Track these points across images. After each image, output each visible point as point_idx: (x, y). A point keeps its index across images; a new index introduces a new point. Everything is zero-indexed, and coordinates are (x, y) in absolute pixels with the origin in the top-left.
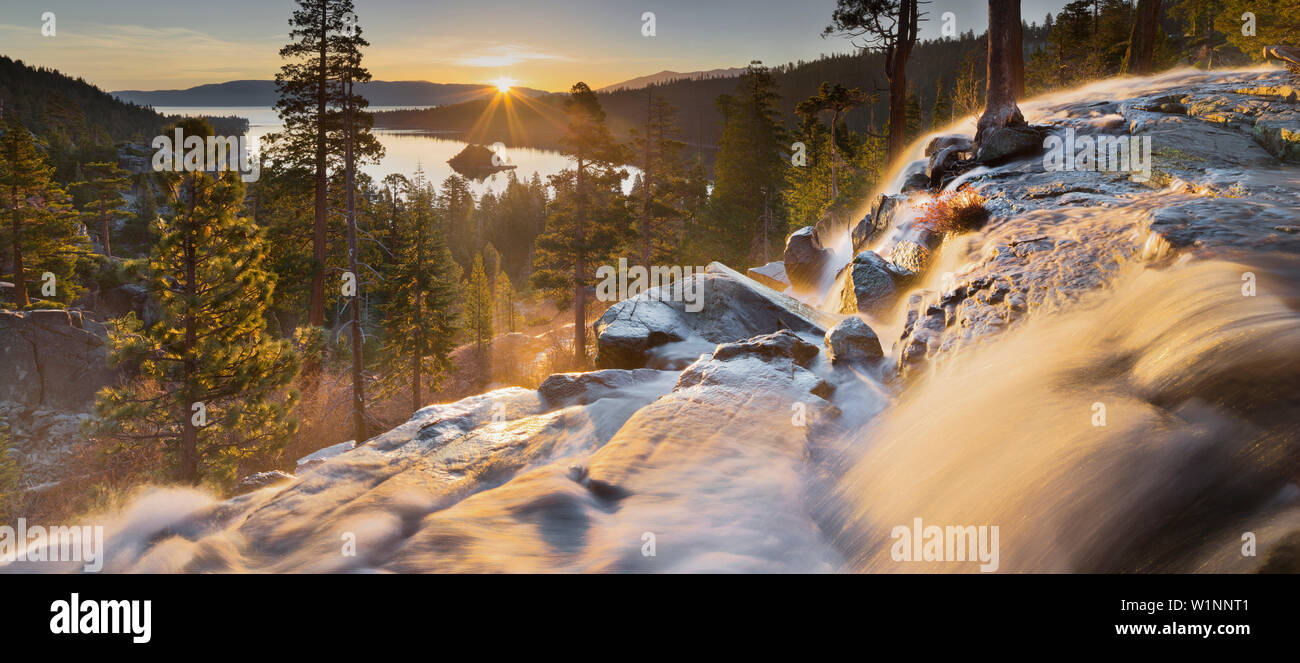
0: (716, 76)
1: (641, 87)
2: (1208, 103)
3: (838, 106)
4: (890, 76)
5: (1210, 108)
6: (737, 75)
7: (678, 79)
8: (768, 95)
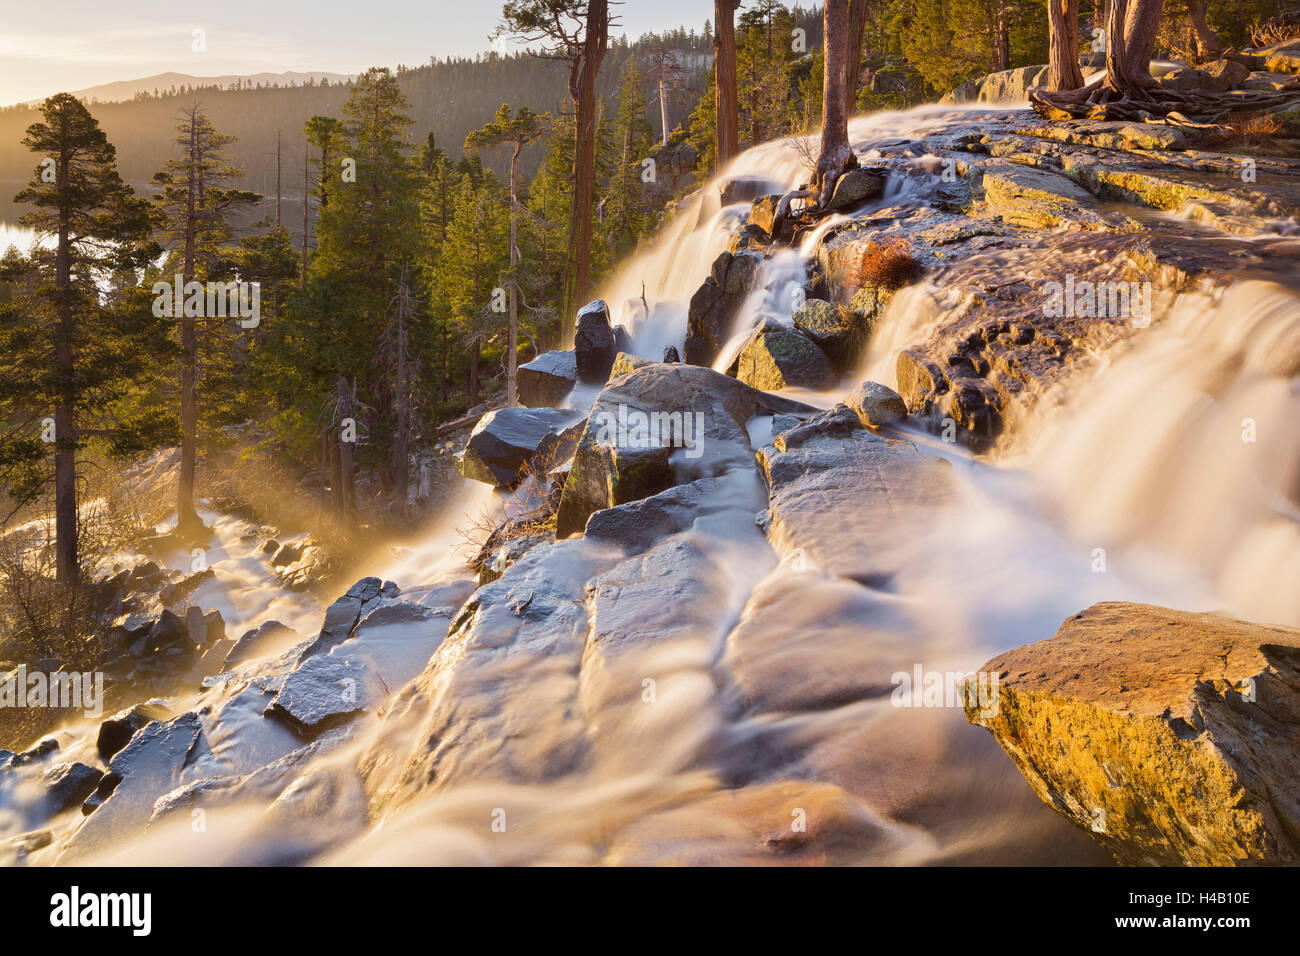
0: (263, 85)
1: (122, 99)
2: (1007, 144)
3: (522, 136)
4: (575, 96)
5: (1011, 148)
6: (299, 84)
7: (194, 87)
8: (395, 118)
